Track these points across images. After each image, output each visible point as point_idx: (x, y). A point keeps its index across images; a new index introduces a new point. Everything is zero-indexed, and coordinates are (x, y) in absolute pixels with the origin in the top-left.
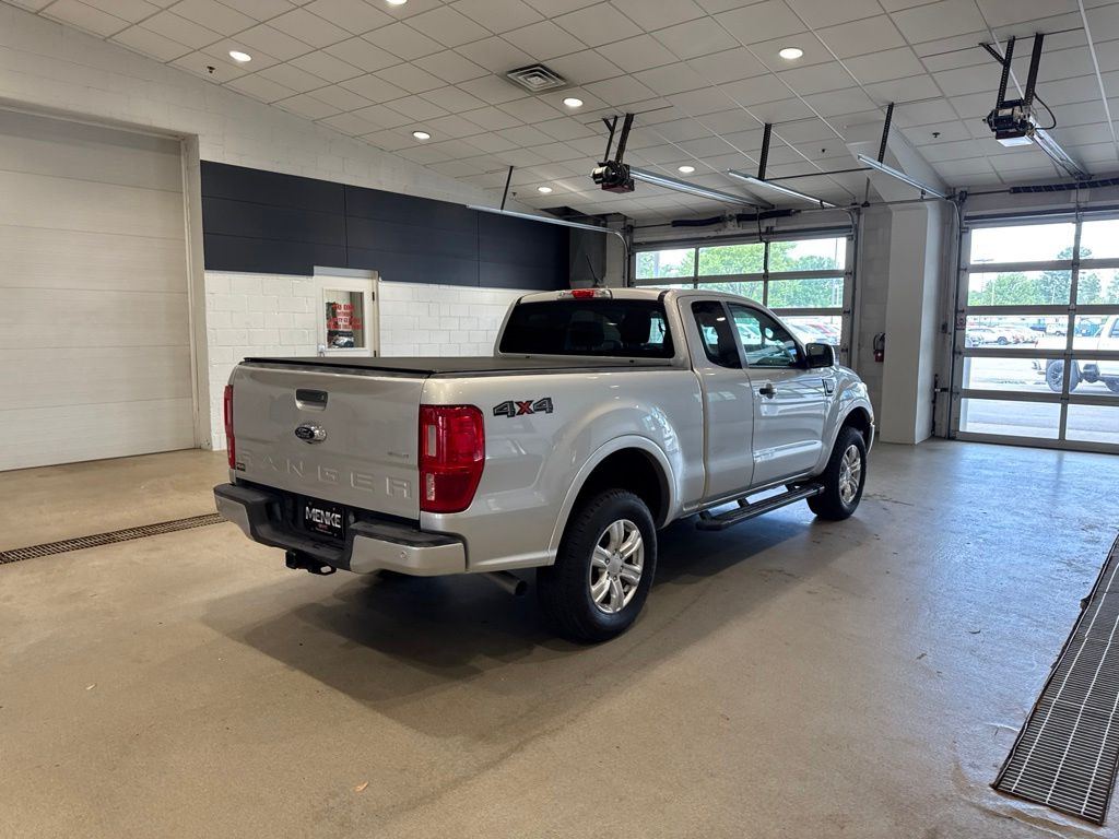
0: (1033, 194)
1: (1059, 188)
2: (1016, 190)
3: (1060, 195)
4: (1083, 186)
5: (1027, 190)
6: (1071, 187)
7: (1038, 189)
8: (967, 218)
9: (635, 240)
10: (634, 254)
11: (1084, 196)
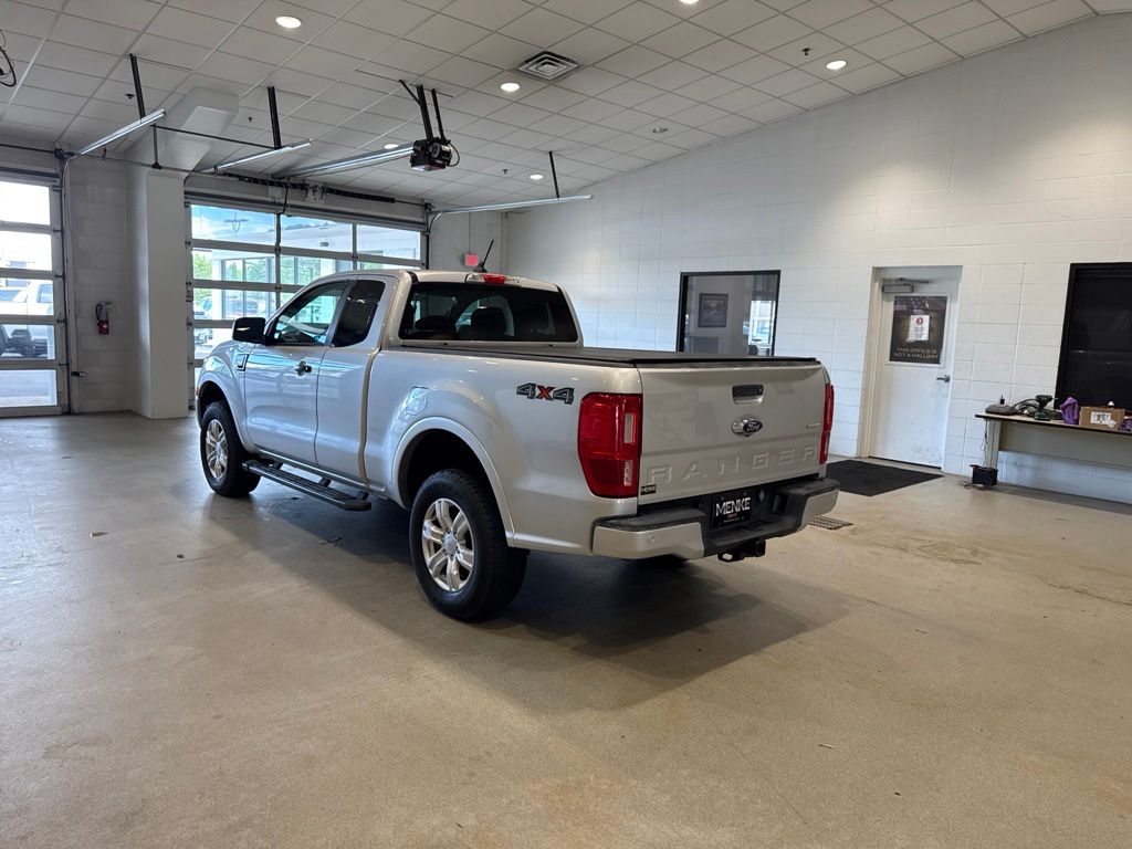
1: (264, 182)
3: (259, 187)
4: (280, 185)
6: (272, 184)
8: (186, 192)
11: (276, 193)
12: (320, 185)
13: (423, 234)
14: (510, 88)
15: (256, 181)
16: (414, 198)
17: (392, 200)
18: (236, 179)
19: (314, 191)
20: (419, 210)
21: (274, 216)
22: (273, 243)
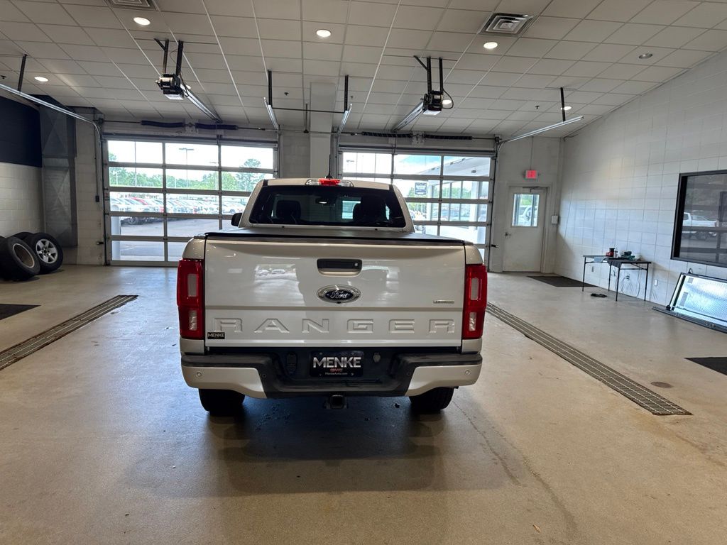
0: (383, 138)
1: (385, 135)
2: (365, 134)
3: (383, 139)
4: (394, 136)
5: (370, 134)
6: (390, 136)
7: (375, 135)
8: (340, 146)
9: (106, 131)
10: (106, 142)
11: (392, 141)
12: (421, 134)
13: (492, 159)
14: (491, 46)
15: (380, 135)
16: (487, 134)
17: (470, 138)
18: (350, 135)
19: (417, 138)
20: (491, 142)
21: (390, 155)
22: (390, 173)
